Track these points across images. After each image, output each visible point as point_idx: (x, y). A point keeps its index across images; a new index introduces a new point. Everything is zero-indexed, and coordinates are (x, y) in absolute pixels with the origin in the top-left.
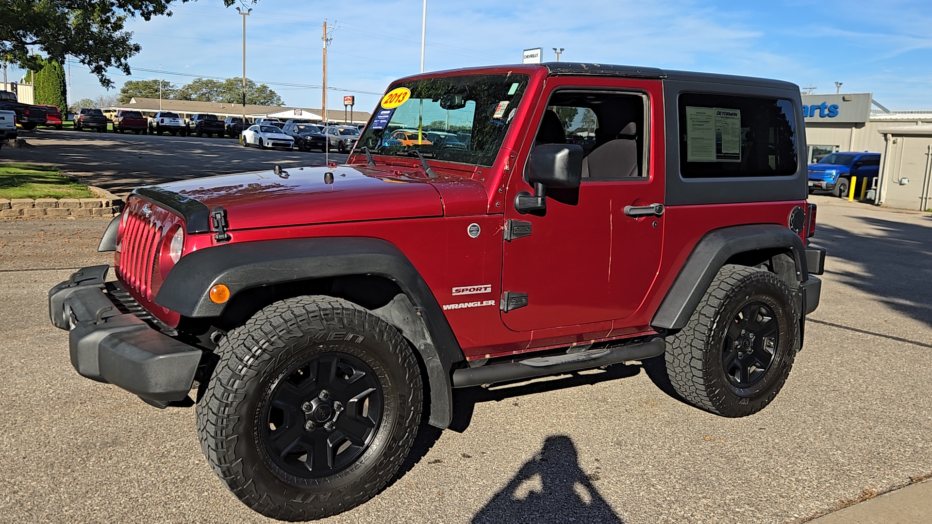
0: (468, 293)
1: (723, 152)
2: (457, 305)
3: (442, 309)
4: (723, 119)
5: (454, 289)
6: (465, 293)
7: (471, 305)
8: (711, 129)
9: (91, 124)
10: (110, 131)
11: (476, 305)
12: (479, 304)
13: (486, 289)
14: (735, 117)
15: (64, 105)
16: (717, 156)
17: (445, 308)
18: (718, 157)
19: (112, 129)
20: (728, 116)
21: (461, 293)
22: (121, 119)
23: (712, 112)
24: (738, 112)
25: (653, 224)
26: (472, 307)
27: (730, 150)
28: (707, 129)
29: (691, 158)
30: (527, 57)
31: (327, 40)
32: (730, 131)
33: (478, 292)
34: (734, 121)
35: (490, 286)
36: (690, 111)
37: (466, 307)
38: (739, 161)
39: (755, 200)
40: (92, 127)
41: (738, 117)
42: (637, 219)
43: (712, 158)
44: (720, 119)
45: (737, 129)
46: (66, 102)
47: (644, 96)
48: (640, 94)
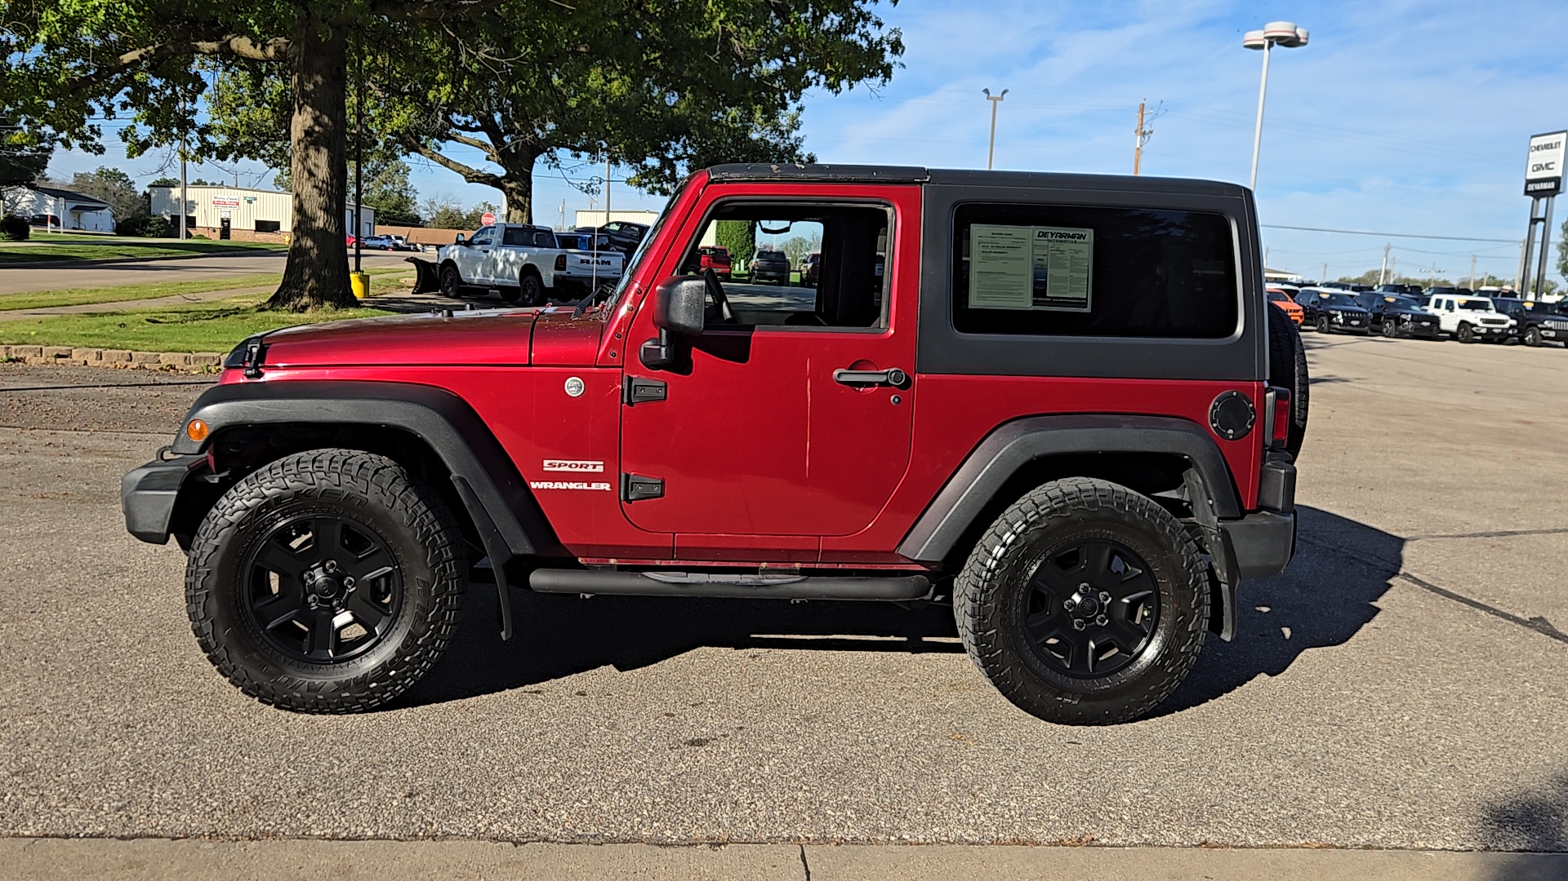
0: (567, 469)
1: (1048, 295)
2: (551, 484)
3: (528, 489)
4: (1051, 244)
5: (546, 463)
6: (562, 469)
7: (572, 486)
8: (1022, 259)
9: (769, 274)
10: (795, 284)
11: (580, 487)
12: (585, 486)
13: (594, 467)
14: (1082, 240)
15: (751, 245)
16: (1034, 301)
17: (534, 485)
18: (1035, 303)
19: (798, 281)
20: (1063, 239)
21: (556, 469)
22: (810, 266)
23: (1029, 232)
24: (1089, 233)
25: (892, 398)
26: (574, 489)
27: (1065, 293)
28: (1014, 259)
29: (974, 302)
30: (1537, 148)
31: (1144, 133)
32: (1069, 262)
33: (583, 470)
34: (1081, 247)
35: (602, 463)
36: (978, 231)
37: (565, 487)
38: (1088, 310)
39: (1120, 375)
40: (770, 278)
41: (1086, 240)
42: (861, 390)
43: (1026, 303)
44: (1046, 243)
45: (1084, 259)
46: (754, 242)
47: (889, 210)
48: (881, 207)
